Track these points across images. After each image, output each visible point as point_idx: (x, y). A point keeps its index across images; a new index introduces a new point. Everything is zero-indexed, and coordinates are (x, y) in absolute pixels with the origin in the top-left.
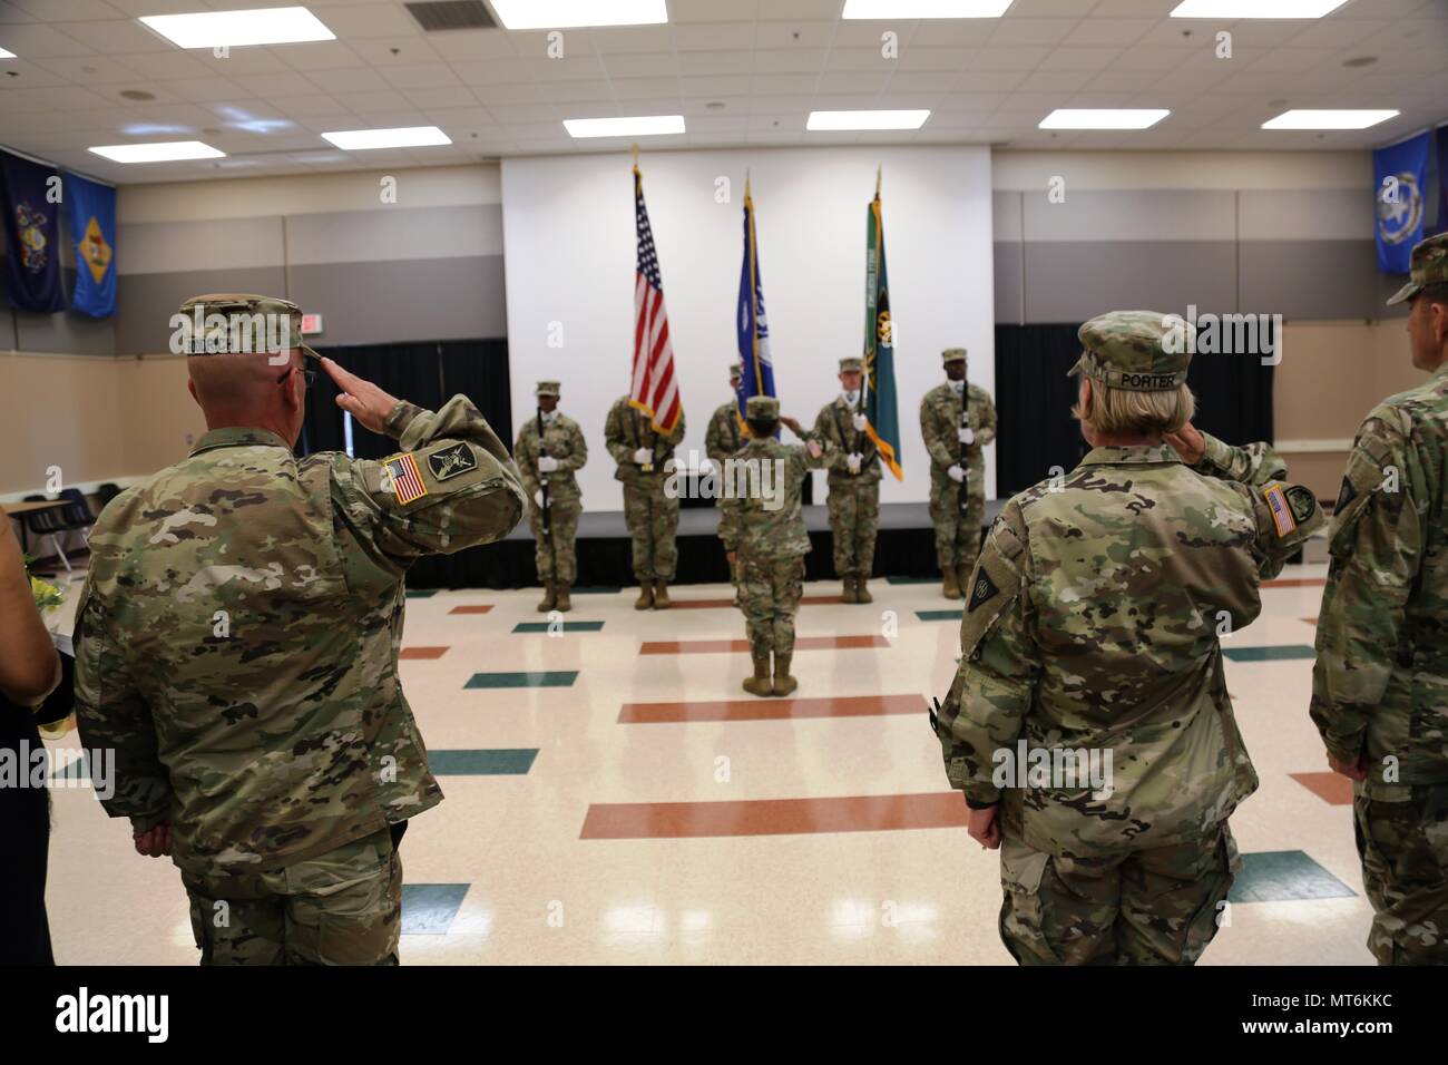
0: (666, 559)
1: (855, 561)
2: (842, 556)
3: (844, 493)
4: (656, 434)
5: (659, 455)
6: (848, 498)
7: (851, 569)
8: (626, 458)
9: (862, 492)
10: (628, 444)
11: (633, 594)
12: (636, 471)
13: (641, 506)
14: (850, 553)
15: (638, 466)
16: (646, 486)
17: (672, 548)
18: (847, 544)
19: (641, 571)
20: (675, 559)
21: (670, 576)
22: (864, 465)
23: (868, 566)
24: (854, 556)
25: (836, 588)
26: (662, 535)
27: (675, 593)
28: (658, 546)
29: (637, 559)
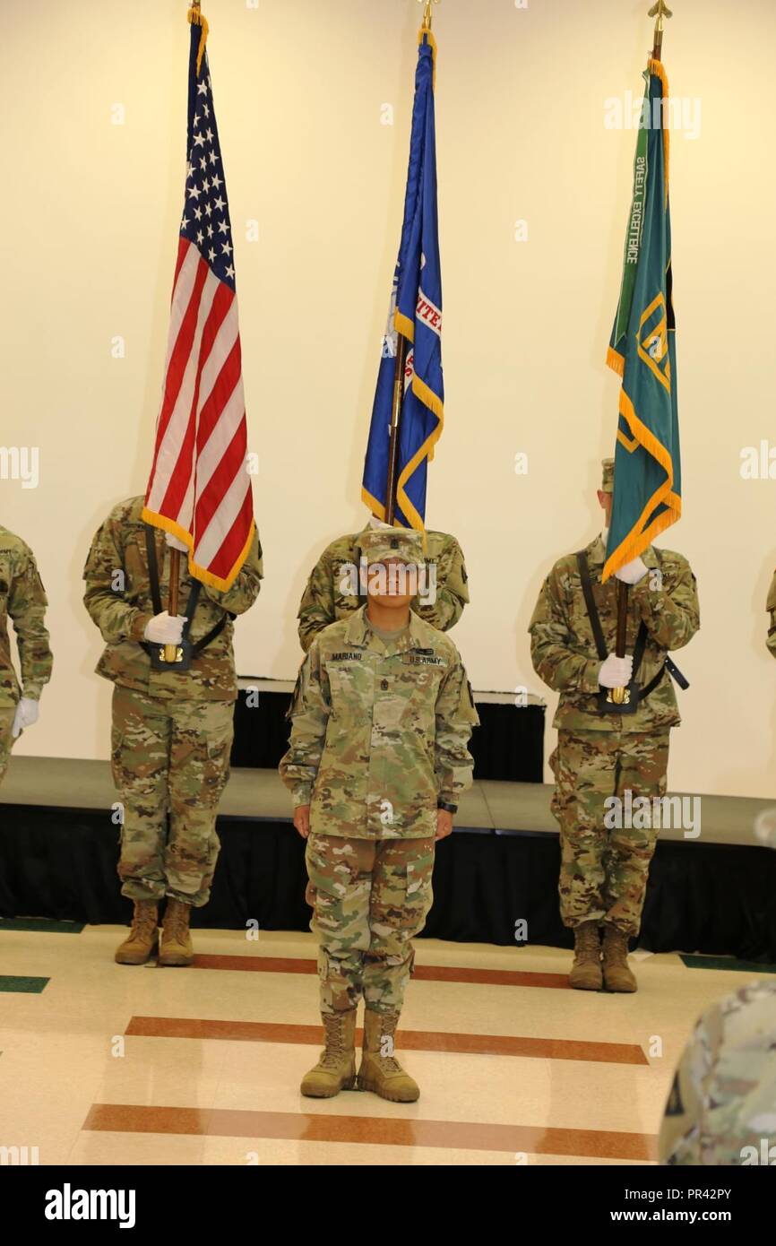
0: (194, 857)
1: (603, 898)
2: (577, 884)
3: (591, 750)
4: (196, 585)
5: (199, 631)
6: (598, 760)
7: (596, 915)
8: (126, 629)
9: (630, 750)
10: (133, 602)
11: (114, 936)
12: (146, 659)
13: (149, 736)
14: (594, 879)
15: (152, 648)
16: (164, 694)
17: (209, 833)
18: (588, 861)
19: (137, 881)
20: (214, 858)
21: (197, 895)
22: (639, 692)
23: (632, 914)
24: (603, 888)
25: (560, 960)
26: (191, 802)
27: (205, 941)
28: (178, 826)
29: (132, 851)
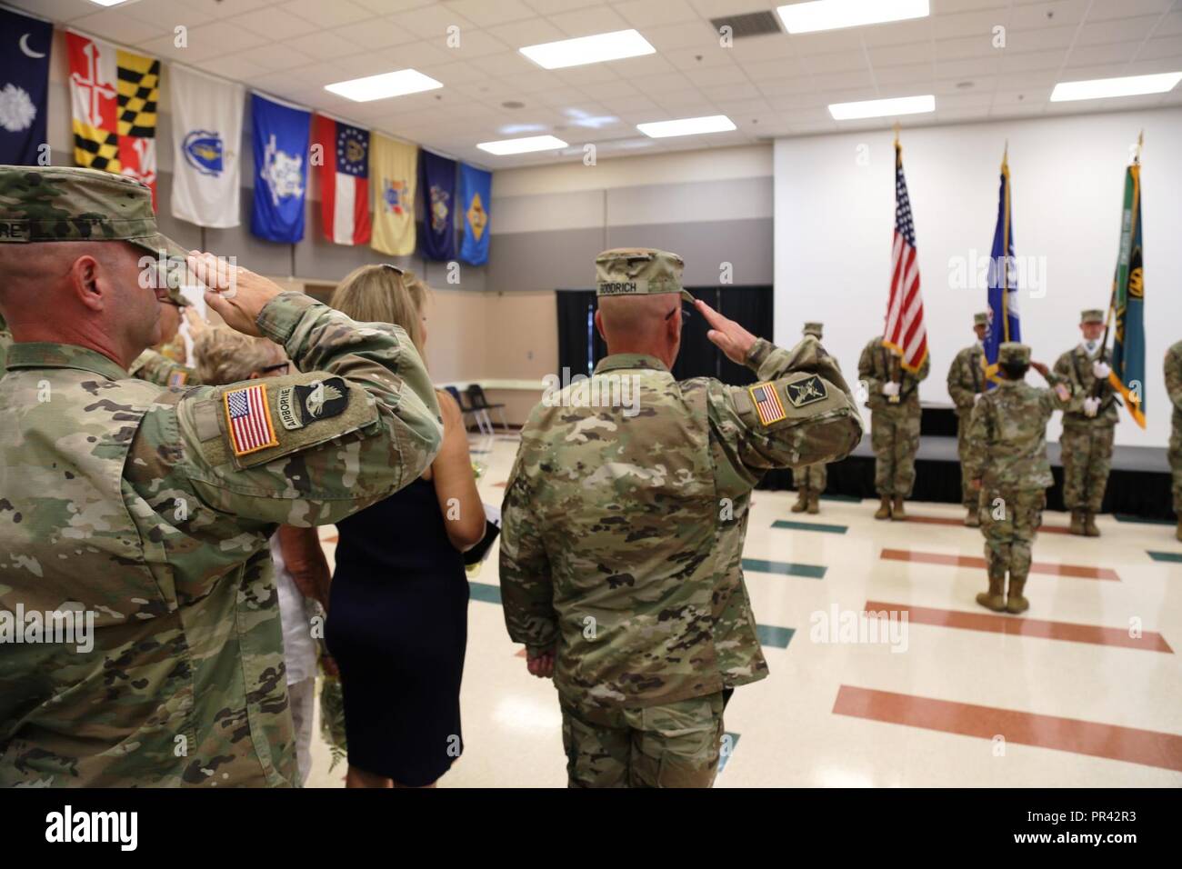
0: (905, 479)
1: (1085, 497)
2: (1073, 492)
3: (1078, 434)
4: (903, 371)
5: (906, 389)
6: (1082, 438)
7: (1081, 504)
8: (876, 389)
9: (1097, 434)
10: (879, 378)
11: (873, 505)
12: (883, 401)
13: (886, 431)
14: (1080, 489)
15: (886, 397)
16: (892, 415)
17: (911, 469)
18: (1078, 480)
19: (882, 487)
20: (913, 479)
21: (906, 494)
22: (1101, 410)
23: (1098, 503)
24: (1085, 492)
25: (1064, 519)
26: (903, 457)
27: (910, 508)
28: (899, 466)
29: (879, 476)
